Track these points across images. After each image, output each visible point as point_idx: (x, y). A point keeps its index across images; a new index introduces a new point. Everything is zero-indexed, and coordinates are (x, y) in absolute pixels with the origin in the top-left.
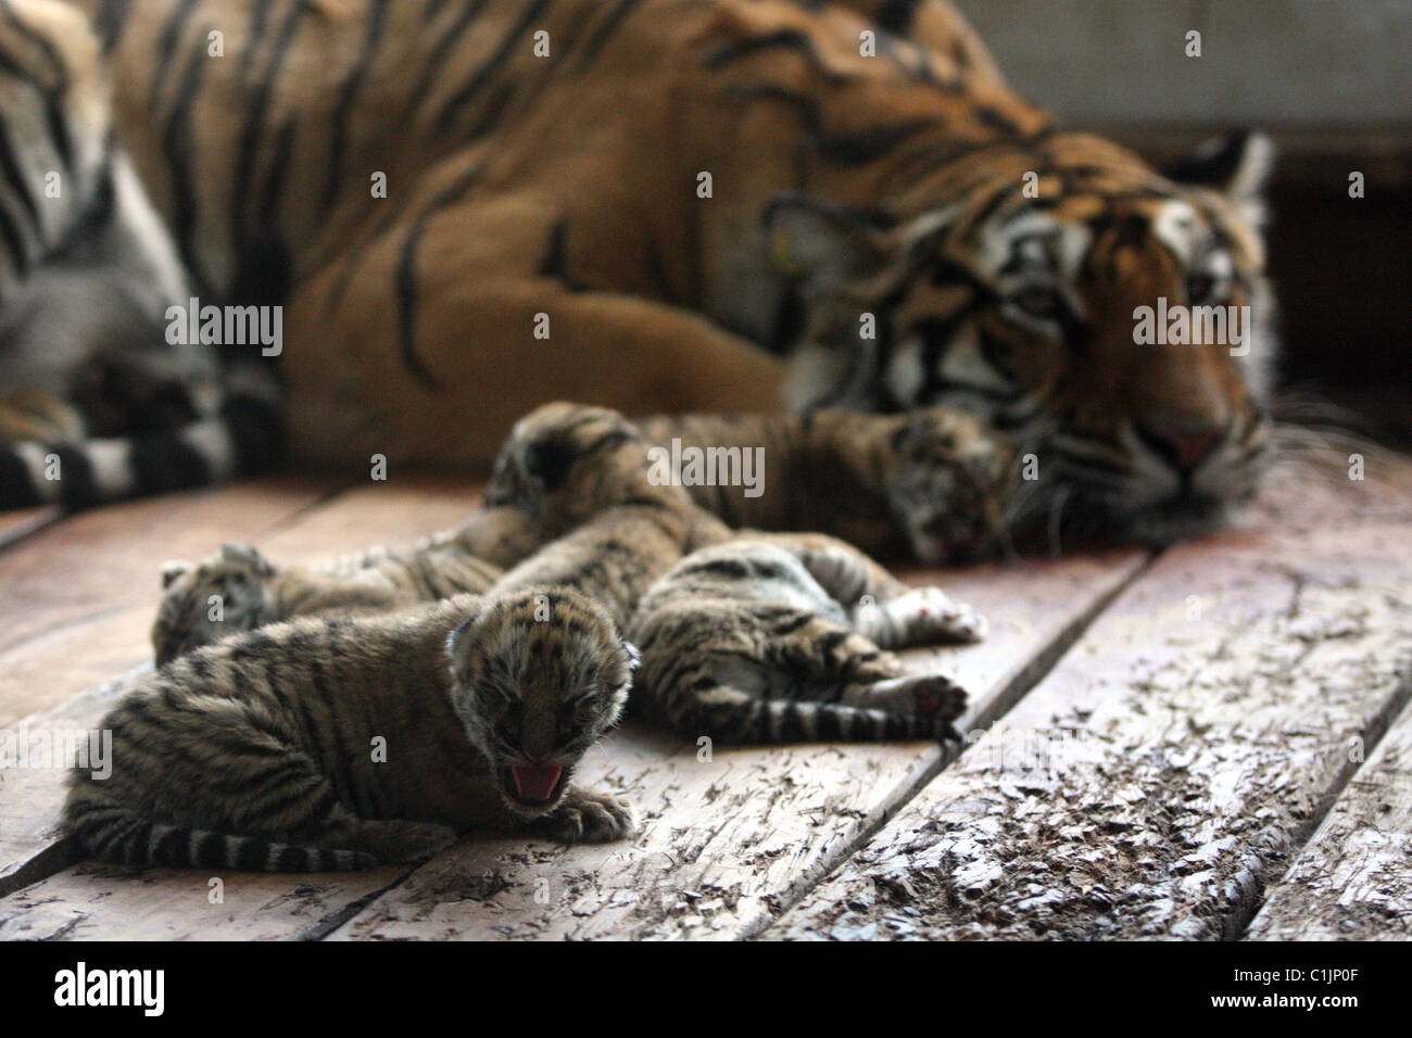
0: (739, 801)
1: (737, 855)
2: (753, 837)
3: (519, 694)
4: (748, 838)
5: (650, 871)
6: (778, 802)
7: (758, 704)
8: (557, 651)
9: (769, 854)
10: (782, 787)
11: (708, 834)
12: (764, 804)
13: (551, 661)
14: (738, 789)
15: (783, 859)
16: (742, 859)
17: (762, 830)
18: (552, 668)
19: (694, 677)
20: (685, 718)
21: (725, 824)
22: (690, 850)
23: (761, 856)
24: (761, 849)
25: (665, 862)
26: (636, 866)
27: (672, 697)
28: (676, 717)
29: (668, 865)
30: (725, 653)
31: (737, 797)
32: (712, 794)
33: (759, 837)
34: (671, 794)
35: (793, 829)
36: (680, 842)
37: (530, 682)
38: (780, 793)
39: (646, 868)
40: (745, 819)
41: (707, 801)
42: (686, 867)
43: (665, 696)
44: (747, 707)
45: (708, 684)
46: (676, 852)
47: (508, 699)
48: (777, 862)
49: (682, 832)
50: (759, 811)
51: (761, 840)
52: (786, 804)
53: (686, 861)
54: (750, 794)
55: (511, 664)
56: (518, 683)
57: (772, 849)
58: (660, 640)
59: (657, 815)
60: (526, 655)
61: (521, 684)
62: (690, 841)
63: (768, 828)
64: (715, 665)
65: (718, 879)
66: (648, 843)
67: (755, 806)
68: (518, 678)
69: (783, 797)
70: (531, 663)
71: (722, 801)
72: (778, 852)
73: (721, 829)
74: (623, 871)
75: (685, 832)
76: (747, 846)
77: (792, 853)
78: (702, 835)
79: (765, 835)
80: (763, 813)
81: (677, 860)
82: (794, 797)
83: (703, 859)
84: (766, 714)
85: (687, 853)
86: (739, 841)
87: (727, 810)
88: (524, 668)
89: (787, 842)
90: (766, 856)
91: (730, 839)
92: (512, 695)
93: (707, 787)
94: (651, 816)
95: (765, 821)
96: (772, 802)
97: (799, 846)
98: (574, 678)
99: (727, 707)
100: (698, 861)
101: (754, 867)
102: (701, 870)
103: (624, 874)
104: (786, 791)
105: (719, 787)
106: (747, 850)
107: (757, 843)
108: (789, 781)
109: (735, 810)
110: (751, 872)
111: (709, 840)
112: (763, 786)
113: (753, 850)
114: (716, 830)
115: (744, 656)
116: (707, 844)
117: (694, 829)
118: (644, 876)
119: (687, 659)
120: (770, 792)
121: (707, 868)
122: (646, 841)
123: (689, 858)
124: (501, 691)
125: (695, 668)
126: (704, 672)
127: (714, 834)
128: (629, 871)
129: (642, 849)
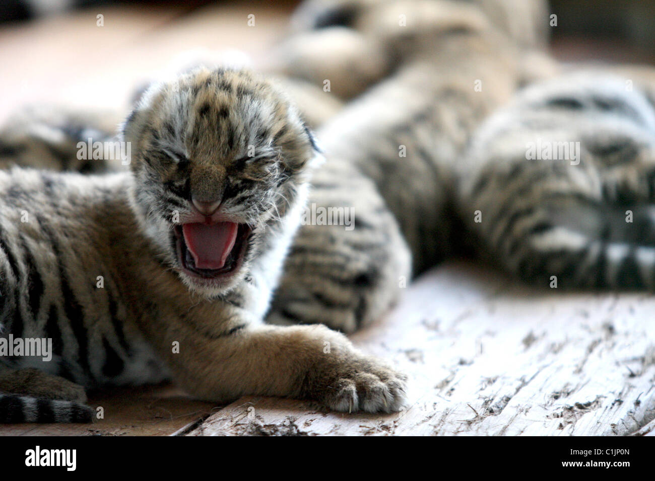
0: (556, 349)
1: (545, 407)
2: (565, 387)
3: (187, 155)
4: (559, 388)
5: (451, 423)
6: (596, 351)
7: (595, 250)
8: (224, 112)
9: (580, 406)
10: (602, 334)
11: (520, 383)
12: (581, 352)
13: (218, 120)
14: (556, 337)
15: (593, 412)
16: (551, 411)
17: (575, 380)
18: (219, 128)
19: (527, 222)
20: (523, 266)
21: (538, 373)
22: (496, 400)
23: (571, 409)
24: (571, 401)
25: (469, 413)
26: (439, 417)
27: (508, 244)
28: (513, 263)
29: (471, 416)
30: (559, 196)
31: (553, 345)
32: (529, 341)
33: (570, 388)
34: (486, 340)
35: (608, 379)
36: (489, 392)
37: (197, 141)
38: (600, 341)
39: (449, 419)
40: (559, 368)
41: (522, 347)
42: (490, 419)
43: (500, 243)
44: (583, 253)
45: (543, 228)
46: (482, 401)
47: (177, 160)
48: (586, 415)
49: (491, 381)
50: (575, 360)
51: (573, 391)
52: (604, 353)
53: (491, 412)
54: (567, 341)
55: (177, 127)
56: (185, 144)
57: (583, 401)
58: (493, 185)
59: (468, 362)
60: (192, 117)
61: (188, 144)
62: (497, 392)
63: (581, 378)
64: (552, 209)
65: (522, 432)
66: (454, 393)
67: (573, 354)
68: (185, 139)
69: (601, 346)
70: (197, 125)
71: (538, 348)
72: (589, 404)
73: (533, 378)
74: (423, 421)
75: (494, 381)
76: (556, 398)
77: (604, 406)
78: (511, 384)
79: (578, 385)
80: (579, 362)
81: (481, 412)
82: (614, 345)
83: (509, 411)
84: (602, 261)
85: (493, 403)
86: (550, 392)
87: (541, 358)
88: (190, 129)
89: (599, 394)
90: (575, 408)
91: (540, 390)
92: (180, 156)
93: (523, 334)
94: (462, 363)
95: (579, 371)
96: (590, 350)
97: (613, 398)
98: (243, 138)
99: (562, 253)
100: (503, 411)
101: (561, 420)
102: (505, 423)
103: (422, 425)
104: (607, 339)
105: (537, 333)
106: (557, 402)
107: (568, 394)
108: (611, 329)
109: (550, 357)
110: (557, 425)
111: (518, 390)
112: (583, 333)
113: (563, 402)
114: (527, 380)
115: (581, 198)
116: (516, 393)
117: (504, 378)
118: (444, 427)
119: (520, 204)
120: (588, 340)
121: (512, 420)
122: (452, 390)
123: (495, 409)
124: (169, 154)
125: (529, 211)
126: (540, 215)
127: (524, 383)
128: (431, 422)
129: (448, 398)
